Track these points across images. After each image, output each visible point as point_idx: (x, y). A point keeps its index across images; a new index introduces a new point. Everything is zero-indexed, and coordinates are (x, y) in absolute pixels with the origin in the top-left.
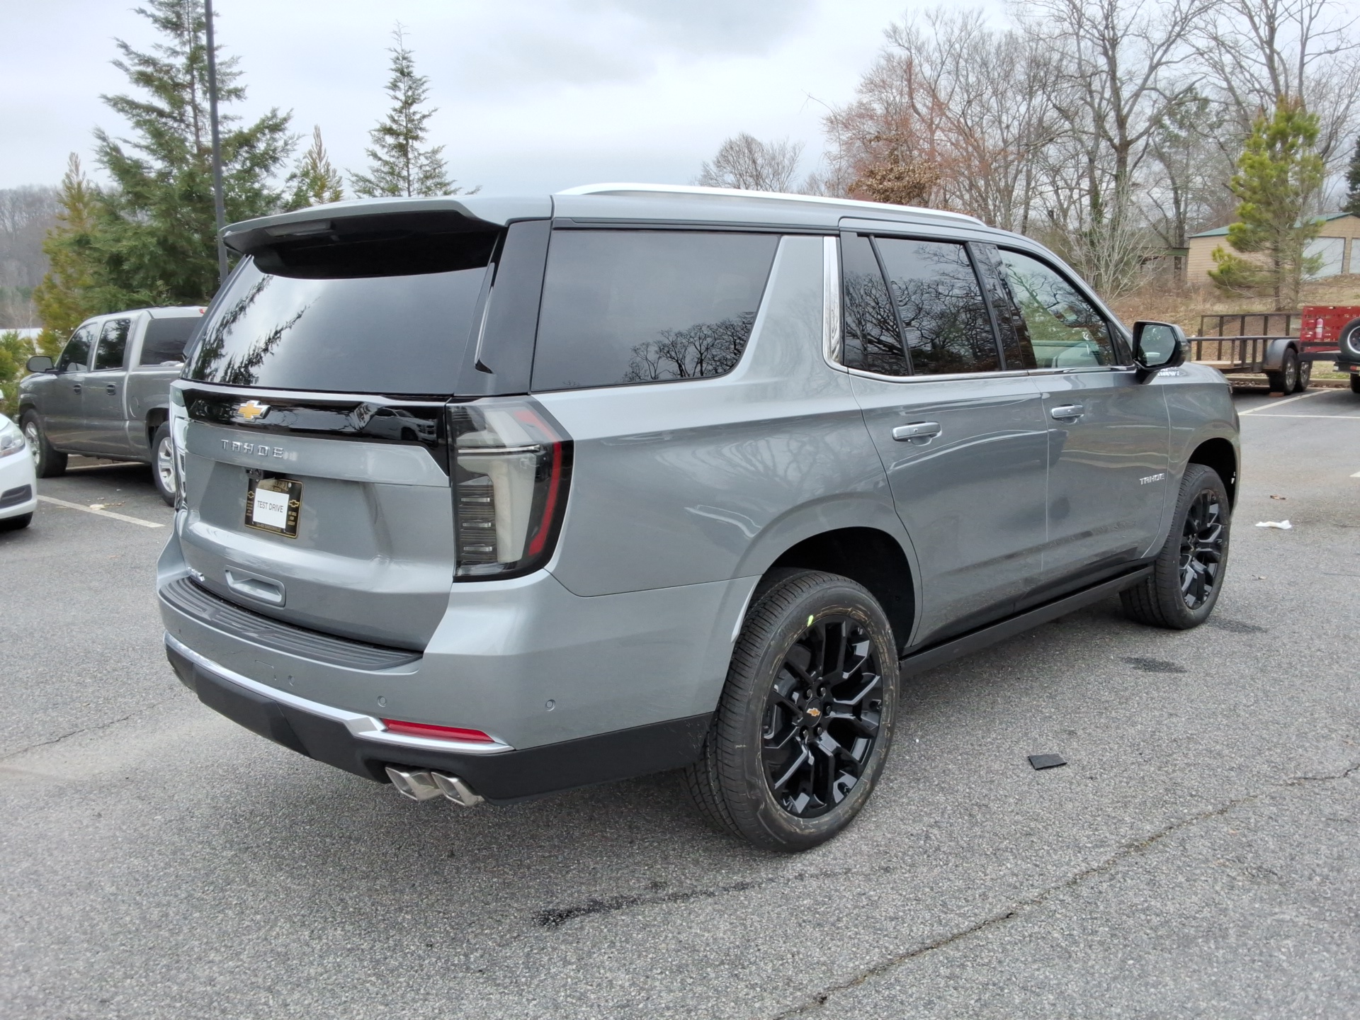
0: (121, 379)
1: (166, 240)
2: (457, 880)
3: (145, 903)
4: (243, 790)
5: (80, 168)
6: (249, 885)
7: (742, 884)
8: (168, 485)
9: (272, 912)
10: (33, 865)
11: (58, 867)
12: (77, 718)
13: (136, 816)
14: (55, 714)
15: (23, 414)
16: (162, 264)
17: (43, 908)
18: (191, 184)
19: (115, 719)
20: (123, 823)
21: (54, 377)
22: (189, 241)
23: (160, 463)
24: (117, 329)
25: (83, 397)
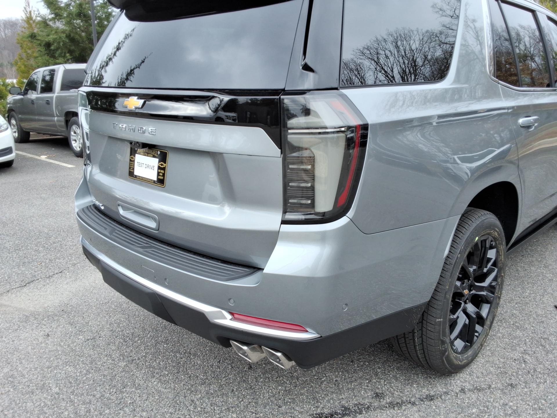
0: (52, 98)
1: (70, 35)
2: (257, 387)
3: (76, 401)
4: (126, 319)
5: (30, 5)
6: (136, 389)
7: (430, 396)
8: (76, 147)
9: (152, 410)
10: (11, 370)
11: (25, 372)
12: (35, 272)
13: (68, 335)
14: (23, 269)
15: (9, 115)
16: (68, 47)
17: (16, 404)
18: (81, 9)
19: (55, 272)
20: (62, 341)
21: (22, 97)
22: (80, 36)
23: (72, 137)
24: (49, 75)
25: (35, 106)
